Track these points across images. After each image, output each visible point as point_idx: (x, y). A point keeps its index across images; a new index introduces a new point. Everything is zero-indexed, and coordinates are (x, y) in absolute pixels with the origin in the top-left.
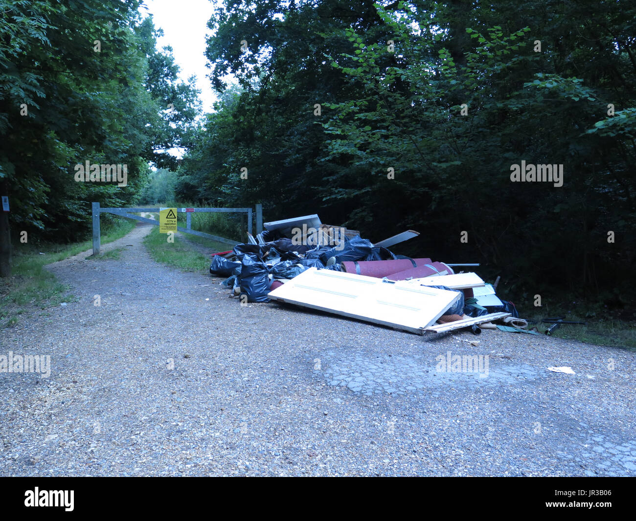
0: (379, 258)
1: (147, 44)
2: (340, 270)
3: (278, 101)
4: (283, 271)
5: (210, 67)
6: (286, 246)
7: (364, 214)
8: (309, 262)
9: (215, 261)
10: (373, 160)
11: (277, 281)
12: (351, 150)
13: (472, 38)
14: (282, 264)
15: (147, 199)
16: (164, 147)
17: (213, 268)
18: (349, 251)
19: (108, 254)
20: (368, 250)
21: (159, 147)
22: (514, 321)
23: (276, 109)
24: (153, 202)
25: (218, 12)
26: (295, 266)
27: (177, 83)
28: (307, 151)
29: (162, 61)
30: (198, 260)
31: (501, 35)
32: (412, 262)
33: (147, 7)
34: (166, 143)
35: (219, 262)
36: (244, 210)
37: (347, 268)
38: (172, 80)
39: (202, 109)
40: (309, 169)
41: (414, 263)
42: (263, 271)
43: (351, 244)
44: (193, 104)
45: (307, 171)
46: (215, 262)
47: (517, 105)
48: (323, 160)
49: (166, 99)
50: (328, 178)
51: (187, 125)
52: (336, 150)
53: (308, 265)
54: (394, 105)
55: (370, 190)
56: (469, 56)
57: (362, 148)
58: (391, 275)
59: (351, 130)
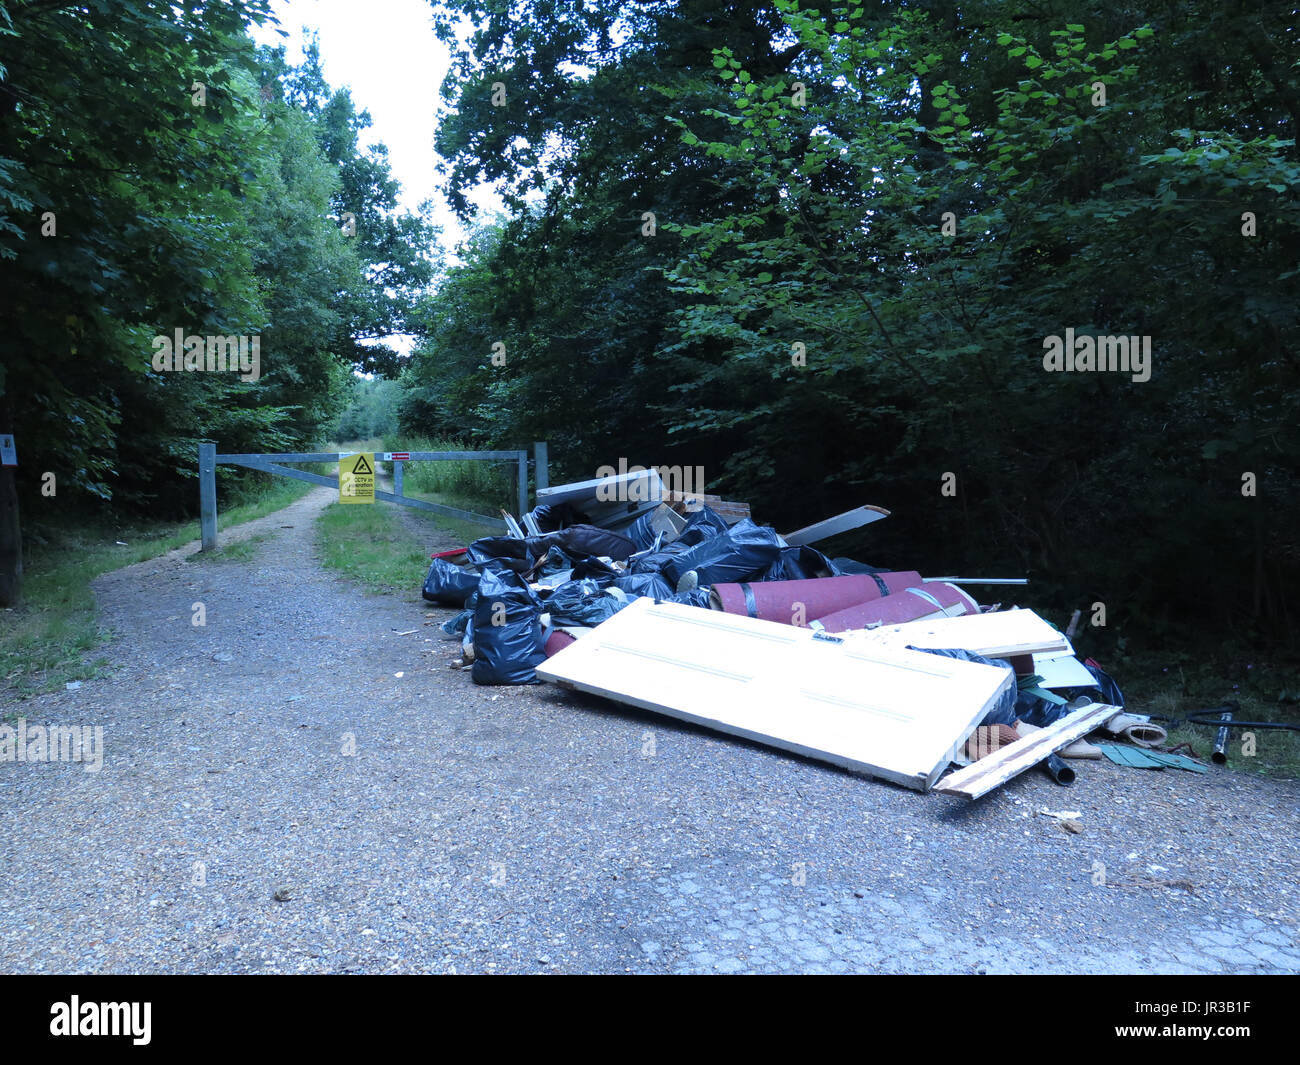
0: (799, 574)
1: (339, 140)
2: (708, 606)
3: (580, 239)
4: (575, 608)
5: (444, 171)
6: (585, 543)
7: (757, 461)
8: (636, 580)
9: (434, 571)
10: (775, 349)
11: (561, 631)
12: (726, 329)
13: (1010, 56)
14: (574, 587)
15: (356, 429)
16: (375, 334)
17: (430, 588)
18: (728, 555)
19: (231, 550)
20: (772, 553)
21: (364, 334)
22: (1134, 729)
23: (579, 255)
24: (365, 435)
25: (457, 60)
26: (603, 594)
27: (397, 214)
28: (638, 332)
29: (368, 172)
30: (410, 563)
31: (1080, 47)
32: (878, 582)
33: (276, 17)
34: (377, 326)
35: (444, 574)
36: (512, 454)
37: (725, 600)
38: (386, 208)
39: (445, 261)
40: (638, 368)
41: (880, 583)
42: (527, 609)
43: (733, 539)
44: (429, 252)
45: (636, 372)
46: (434, 575)
47: (1115, 213)
48: (668, 350)
49: (377, 244)
50: (680, 386)
51: (417, 292)
52: (696, 328)
53: (634, 587)
54: (825, 221)
55: (768, 412)
56: (1003, 100)
57: (751, 322)
58: (829, 615)
59: (729, 285)
